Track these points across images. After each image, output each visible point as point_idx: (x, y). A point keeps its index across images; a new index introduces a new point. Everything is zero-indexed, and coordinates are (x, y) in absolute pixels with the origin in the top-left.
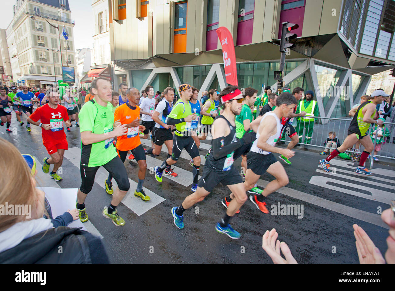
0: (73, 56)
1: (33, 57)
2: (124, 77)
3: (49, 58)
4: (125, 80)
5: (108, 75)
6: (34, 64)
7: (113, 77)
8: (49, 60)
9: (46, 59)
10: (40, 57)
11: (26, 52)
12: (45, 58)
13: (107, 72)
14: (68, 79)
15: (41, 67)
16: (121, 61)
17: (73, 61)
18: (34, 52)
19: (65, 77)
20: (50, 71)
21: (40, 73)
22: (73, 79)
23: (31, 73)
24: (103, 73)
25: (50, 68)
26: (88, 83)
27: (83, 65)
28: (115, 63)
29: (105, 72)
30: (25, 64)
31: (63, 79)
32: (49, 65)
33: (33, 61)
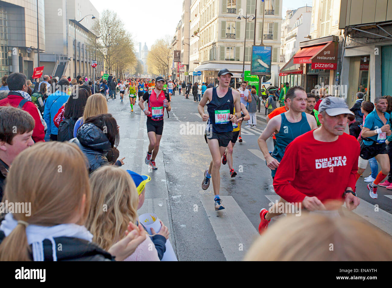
0: (277, 24)
1: (217, 32)
2: (364, 61)
3: (238, 32)
4: (366, 67)
5: (331, 58)
6: (217, 44)
7: (340, 62)
8: (239, 36)
9: (235, 35)
10: (227, 31)
11: (210, 25)
12: (233, 31)
13: (329, 52)
14: (259, 68)
15: (226, 49)
16: (360, 28)
17: (276, 33)
18: (220, 25)
19: (256, 64)
20: (238, 54)
21: (222, 59)
22: (268, 67)
23: (212, 59)
24: (321, 54)
25: (238, 49)
26: (292, 76)
27: (295, 40)
28: (347, 34)
29: (325, 53)
30: (206, 45)
31: (251, 69)
32: (238, 45)
33: (216, 41)
